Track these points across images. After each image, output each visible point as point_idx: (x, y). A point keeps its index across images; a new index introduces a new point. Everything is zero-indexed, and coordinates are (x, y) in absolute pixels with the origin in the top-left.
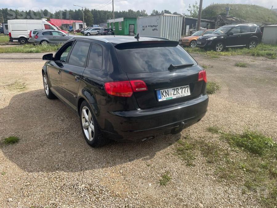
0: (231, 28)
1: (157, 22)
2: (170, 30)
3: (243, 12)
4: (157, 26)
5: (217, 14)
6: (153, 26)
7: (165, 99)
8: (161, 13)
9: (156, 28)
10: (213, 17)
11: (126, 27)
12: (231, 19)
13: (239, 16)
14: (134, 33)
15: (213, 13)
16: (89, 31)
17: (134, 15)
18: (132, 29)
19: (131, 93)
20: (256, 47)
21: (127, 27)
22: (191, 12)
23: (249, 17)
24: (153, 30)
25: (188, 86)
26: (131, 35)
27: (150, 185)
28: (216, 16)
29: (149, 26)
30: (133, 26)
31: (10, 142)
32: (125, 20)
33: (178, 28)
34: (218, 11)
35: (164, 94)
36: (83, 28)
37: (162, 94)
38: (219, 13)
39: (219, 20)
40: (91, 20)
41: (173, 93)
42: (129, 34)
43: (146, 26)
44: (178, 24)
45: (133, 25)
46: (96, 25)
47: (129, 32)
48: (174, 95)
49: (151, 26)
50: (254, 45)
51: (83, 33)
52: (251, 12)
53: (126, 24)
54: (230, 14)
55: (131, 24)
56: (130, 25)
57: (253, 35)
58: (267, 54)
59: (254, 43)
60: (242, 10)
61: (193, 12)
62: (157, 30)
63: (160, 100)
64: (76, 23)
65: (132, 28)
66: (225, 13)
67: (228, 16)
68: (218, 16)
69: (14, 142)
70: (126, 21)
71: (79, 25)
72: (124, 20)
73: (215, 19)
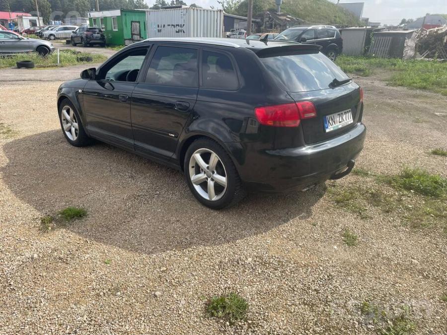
0: (302, 31)
1: (183, 19)
2: (205, 32)
3: (300, 7)
4: (184, 25)
5: (264, 9)
6: (177, 25)
7: (332, 129)
8: (170, 4)
9: (183, 28)
10: (258, 13)
11: (126, 26)
12: (285, 18)
13: (295, 13)
14: (140, 37)
15: (257, 7)
16: (52, 32)
17: (124, 5)
18: (136, 30)
19: (298, 122)
20: (335, 59)
21: (128, 25)
22: (223, 6)
23: (308, 16)
24: (177, 32)
25: (350, 110)
26: (136, 39)
27: (335, 247)
28: (262, 12)
29: (168, 25)
30: (138, 24)
31: (73, 217)
32: (123, 13)
33: (217, 30)
34: (265, 5)
35: (331, 122)
36: (38, 25)
37: (329, 122)
38: (267, 9)
39: (267, 19)
40: (48, 11)
41: (338, 119)
42: (132, 37)
43: (164, 26)
44: (217, 24)
45: (137, 22)
46: (58, 22)
47: (132, 34)
48: (340, 122)
49: (172, 25)
50: (333, 56)
51: (40, 35)
52: (311, 7)
53: (126, 20)
54: (282, 10)
55: (134, 20)
56: (132, 22)
57: (331, 43)
58: (356, 70)
59: (333, 54)
60: (298, 5)
61: (225, 5)
62: (184, 32)
63: (327, 131)
64: (23, 17)
65: (136, 28)
66: (275, 8)
67: (279, 13)
68: (266, 13)
69: (80, 216)
70: (125, 15)
71: (30, 21)
72: (121, 14)
73: (262, 16)
